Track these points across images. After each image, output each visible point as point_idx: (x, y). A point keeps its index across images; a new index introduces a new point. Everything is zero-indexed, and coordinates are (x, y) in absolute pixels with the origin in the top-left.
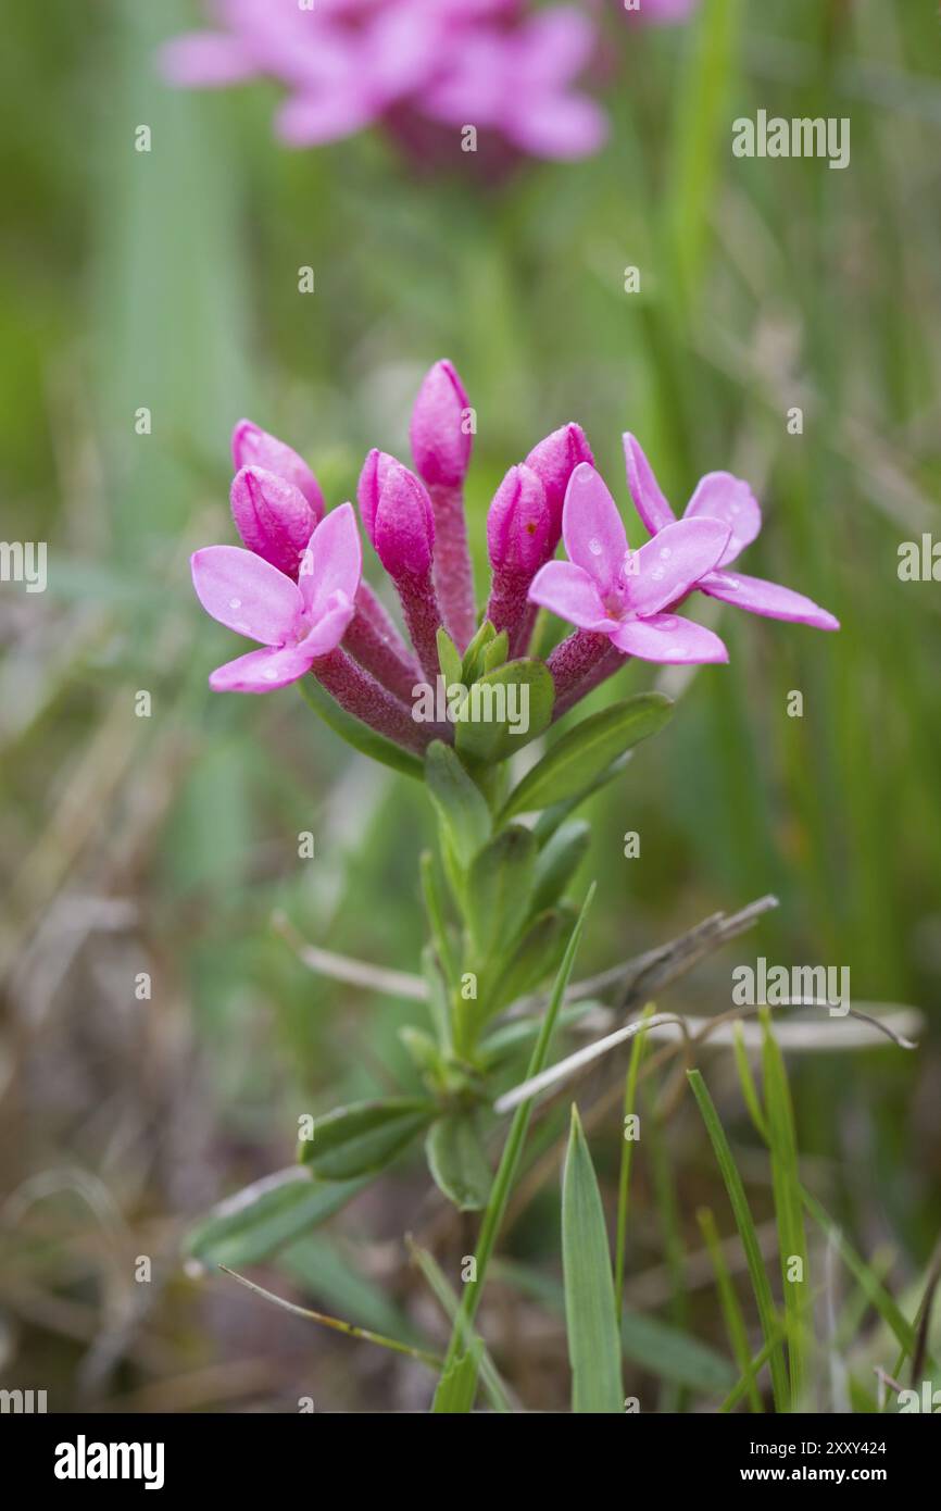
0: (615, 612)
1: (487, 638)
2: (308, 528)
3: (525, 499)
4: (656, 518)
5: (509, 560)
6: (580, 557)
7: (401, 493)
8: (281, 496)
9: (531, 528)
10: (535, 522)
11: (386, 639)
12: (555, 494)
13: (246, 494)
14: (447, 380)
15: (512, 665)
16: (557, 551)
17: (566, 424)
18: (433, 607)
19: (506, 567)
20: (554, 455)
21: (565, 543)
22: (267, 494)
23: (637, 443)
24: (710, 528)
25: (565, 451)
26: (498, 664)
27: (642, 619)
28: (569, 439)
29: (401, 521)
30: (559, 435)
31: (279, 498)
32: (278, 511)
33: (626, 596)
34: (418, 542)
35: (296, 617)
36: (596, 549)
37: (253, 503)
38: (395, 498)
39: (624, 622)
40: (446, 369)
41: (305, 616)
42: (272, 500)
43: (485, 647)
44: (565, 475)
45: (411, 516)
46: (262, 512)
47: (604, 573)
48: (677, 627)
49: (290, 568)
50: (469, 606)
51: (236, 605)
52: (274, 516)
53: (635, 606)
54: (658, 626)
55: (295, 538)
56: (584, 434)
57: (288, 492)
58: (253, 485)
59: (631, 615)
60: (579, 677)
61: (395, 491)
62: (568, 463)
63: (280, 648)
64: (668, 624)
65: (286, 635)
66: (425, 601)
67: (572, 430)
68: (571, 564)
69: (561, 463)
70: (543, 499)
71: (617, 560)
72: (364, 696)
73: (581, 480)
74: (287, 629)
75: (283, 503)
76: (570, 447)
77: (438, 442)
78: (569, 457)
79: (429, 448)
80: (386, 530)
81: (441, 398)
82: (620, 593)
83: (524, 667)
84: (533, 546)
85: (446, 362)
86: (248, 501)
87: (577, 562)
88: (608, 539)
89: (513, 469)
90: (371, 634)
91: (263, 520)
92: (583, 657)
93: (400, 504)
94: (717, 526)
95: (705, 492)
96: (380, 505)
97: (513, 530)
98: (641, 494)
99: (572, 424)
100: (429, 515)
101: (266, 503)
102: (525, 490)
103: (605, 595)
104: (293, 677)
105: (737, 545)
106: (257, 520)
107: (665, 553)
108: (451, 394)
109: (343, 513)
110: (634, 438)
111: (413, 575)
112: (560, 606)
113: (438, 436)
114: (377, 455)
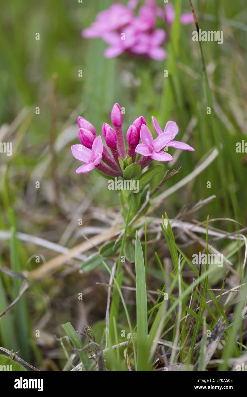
0: (151, 152)
1: (128, 158)
2: (93, 139)
3: (133, 132)
4: (159, 132)
5: (131, 143)
6: (144, 142)
7: (110, 133)
8: (87, 133)
9: (135, 137)
10: (135, 136)
11: (109, 157)
12: (139, 130)
13: (81, 134)
14: (117, 107)
15: (133, 164)
16: (140, 142)
17: (140, 116)
18: (117, 152)
19: (130, 144)
20: (138, 123)
21: (141, 140)
22: (85, 133)
23: (154, 118)
24: (168, 134)
25: (140, 122)
26: (130, 163)
27: (157, 152)
28: (141, 119)
29: (110, 138)
30: (139, 119)
31: (87, 134)
32: (87, 137)
33: (153, 148)
34: (114, 141)
35: (92, 157)
36: (147, 140)
37: (82, 135)
38: (109, 134)
39: (153, 153)
40: (117, 105)
41: (94, 156)
42: (86, 134)
43: (128, 160)
44: (140, 126)
45: (112, 137)
46: (84, 137)
47: (149, 144)
48: (163, 154)
49: (90, 147)
50: (124, 149)
51: (80, 155)
52: (86, 137)
53: (155, 150)
54: (160, 154)
55: (91, 141)
56: (144, 118)
57: (89, 132)
58: (82, 132)
59: (154, 152)
60: (146, 163)
61: (109, 133)
62: (141, 124)
63: (89, 163)
64: (162, 153)
65: (90, 160)
66: (116, 151)
67: (141, 118)
68: (143, 144)
69: (140, 124)
70: (137, 131)
71: (151, 141)
72: (106, 170)
73: (143, 127)
74: (90, 159)
75: (88, 135)
76: (141, 121)
77: (116, 119)
78: (141, 123)
79: (115, 120)
80: (107, 140)
81: (116, 111)
82: (152, 148)
83: (135, 164)
84: (135, 140)
85: (117, 103)
86: (81, 135)
87: (144, 143)
88: (149, 138)
89: (131, 126)
90: (106, 157)
91: (84, 138)
92: (146, 160)
93: (110, 135)
94: (169, 134)
95: (168, 125)
96: (106, 135)
97: (131, 137)
98: (156, 128)
99: (141, 116)
100: (115, 136)
101: (85, 135)
102: (133, 130)
103: (149, 148)
104: (92, 169)
105: (174, 135)
106: (83, 138)
107: (160, 139)
108: (118, 110)
109: (99, 137)
110: (154, 117)
111: (113, 147)
112: (141, 153)
113: (116, 118)
114: (105, 124)
